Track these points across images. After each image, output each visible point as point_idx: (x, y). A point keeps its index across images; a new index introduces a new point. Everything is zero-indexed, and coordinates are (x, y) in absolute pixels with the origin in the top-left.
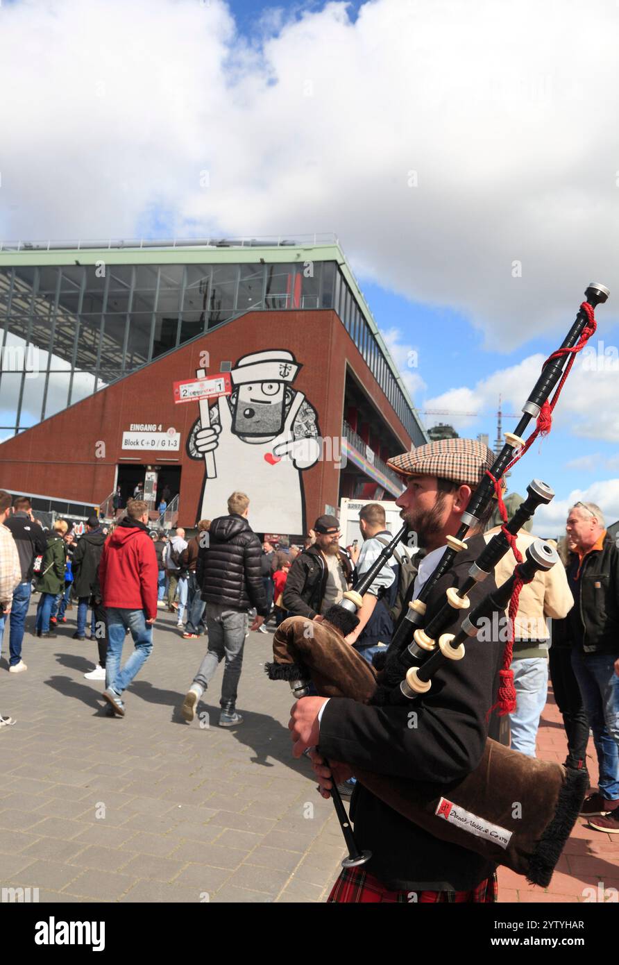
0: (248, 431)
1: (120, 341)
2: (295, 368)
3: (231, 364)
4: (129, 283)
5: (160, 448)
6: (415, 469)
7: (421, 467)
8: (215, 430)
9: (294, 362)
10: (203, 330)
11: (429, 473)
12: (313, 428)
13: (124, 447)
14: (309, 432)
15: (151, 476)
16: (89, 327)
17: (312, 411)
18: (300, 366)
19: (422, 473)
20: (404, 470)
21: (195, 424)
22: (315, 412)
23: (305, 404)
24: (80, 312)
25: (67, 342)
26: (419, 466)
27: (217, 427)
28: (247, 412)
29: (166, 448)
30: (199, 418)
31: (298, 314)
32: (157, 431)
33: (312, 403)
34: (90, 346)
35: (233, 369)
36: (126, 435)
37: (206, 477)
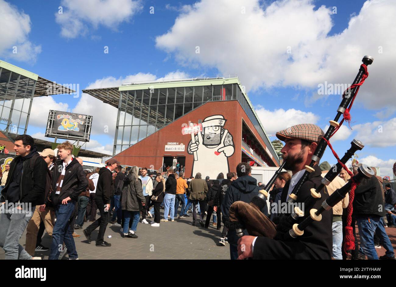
0: (208, 144)
1: (163, 114)
2: (224, 121)
3: (202, 121)
4: (166, 94)
5: (178, 150)
6: (292, 136)
7: (294, 135)
8: (197, 144)
9: (224, 119)
10: (192, 109)
11: (299, 137)
12: (231, 142)
13: (166, 150)
14: (230, 143)
15: (175, 161)
16: (153, 110)
17: (231, 136)
18: (226, 120)
19: (295, 137)
20: (287, 136)
21: (190, 142)
22: (232, 136)
23: (228, 134)
24: (150, 105)
25: (146, 115)
26: (294, 134)
27: (197, 143)
28: (208, 137)
29: (180, 150)
30: (191, 140)
31: (225, 102)
32: (177, 145)
33: (231, 133)
34: (153, 116)
35: (202, 122)
36: (166, 146)
37: (194, 160)
